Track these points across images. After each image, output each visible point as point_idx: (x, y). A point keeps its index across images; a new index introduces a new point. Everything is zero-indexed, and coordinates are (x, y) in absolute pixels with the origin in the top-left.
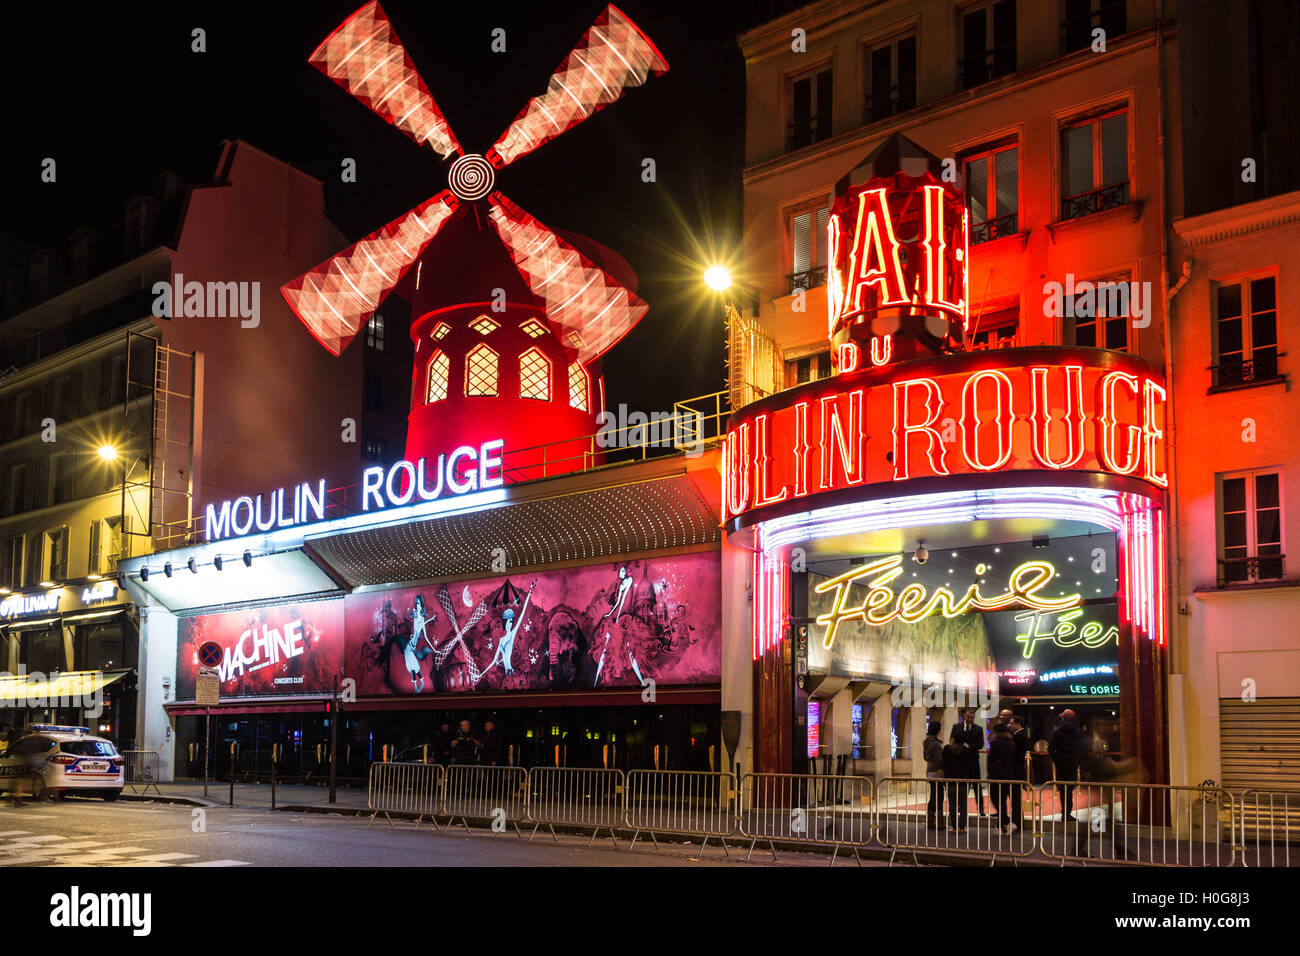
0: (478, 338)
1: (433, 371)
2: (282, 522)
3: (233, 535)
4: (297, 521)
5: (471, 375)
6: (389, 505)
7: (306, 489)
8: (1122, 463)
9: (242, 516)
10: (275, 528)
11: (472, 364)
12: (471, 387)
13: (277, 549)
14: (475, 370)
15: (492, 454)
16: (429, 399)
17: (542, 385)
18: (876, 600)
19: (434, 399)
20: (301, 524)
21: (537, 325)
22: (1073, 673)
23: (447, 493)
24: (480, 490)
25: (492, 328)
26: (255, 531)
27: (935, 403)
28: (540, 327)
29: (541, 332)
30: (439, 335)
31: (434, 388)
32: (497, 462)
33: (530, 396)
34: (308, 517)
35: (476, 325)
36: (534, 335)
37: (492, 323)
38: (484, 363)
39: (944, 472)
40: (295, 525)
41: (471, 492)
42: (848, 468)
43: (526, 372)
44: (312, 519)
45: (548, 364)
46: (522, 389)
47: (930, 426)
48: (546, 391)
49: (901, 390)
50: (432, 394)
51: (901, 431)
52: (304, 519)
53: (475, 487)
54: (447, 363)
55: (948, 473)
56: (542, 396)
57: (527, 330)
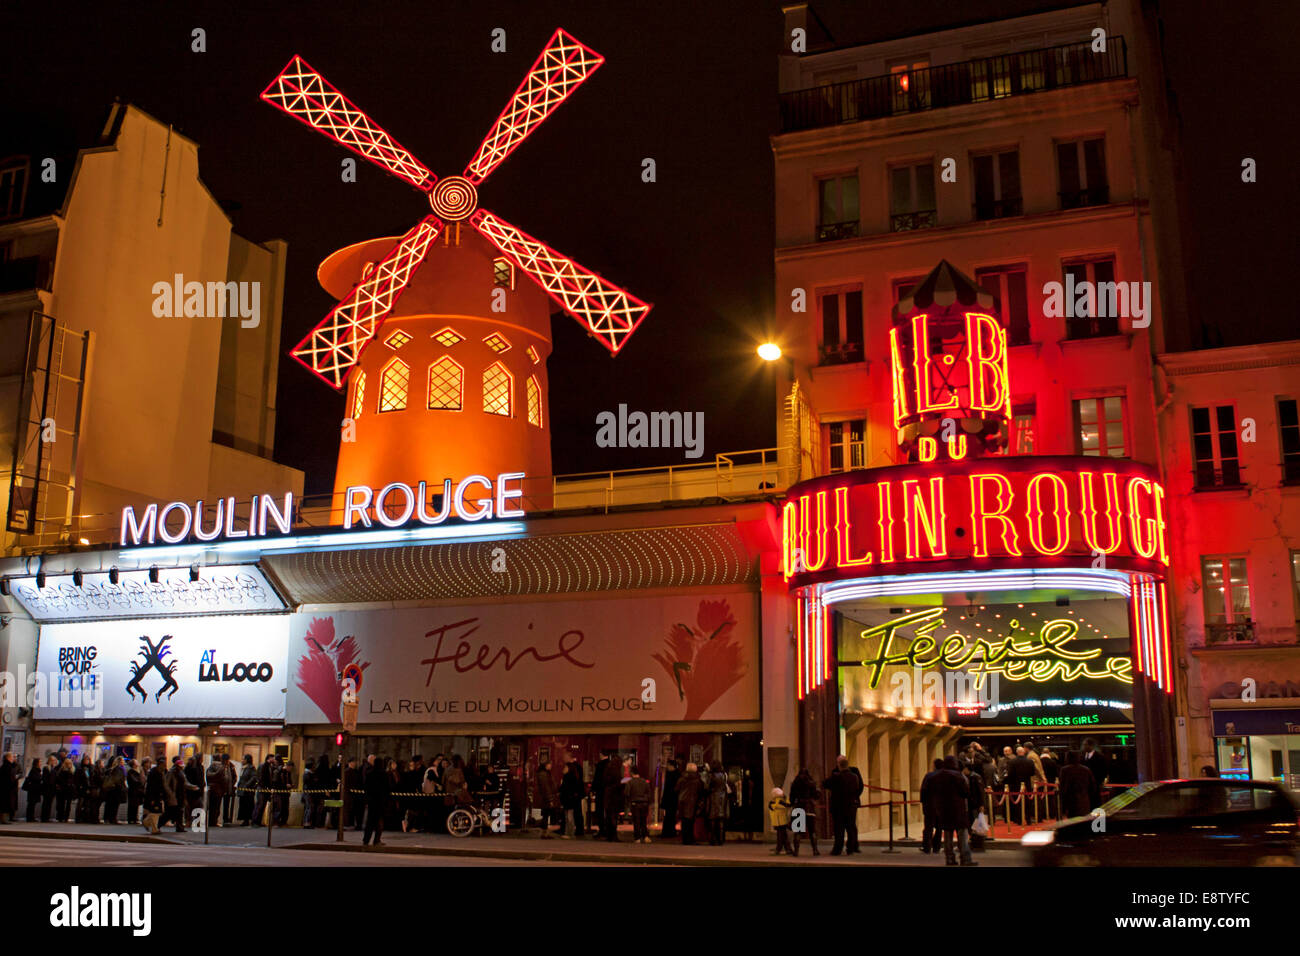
0: (441, 349)
1: (386, 379)
2: (229, 533)
3: (159, 543)
4: (253, 533)
5: (433, 387)
6: (377, 526)
7: (267, 501)
8: (1146, 549)
9: (174, 523)
10: (222, 538)
11: (434, 375)
12: (432, 399)
13: (221, 561)
14: (438, 382)
15: (510, 485)
16: (381, 407)
17: (503, 400)
18: (919, 648)
19: (387, 407)
20: (258, 537)
21: (499, 338)
22: (1020, 704)
23: (454, 521)
24: (495, 519)
25: (456, 340)
26: (192, 540)
27: (1005, 497)
28: (501, 341)
29: (502, 346)
30: (393, 342)
31: (388, 396)
32: (518, 493)
33: (491, 410)
34: (267, 531)
35: (437, 336)
36: (496, 349)
37: (455, 335)
38: (446, 376)
39: (1015, 552)
40: (249, 538)
41: (484, 520)
42: (932, 542)
43: (488, 386)
44: (273, 532)
45: (509, 379)
46: (485, 403)
47: (1004, 514)
48: (506, 406)
49: (977, 481)
50: (384, 402)
51: (979, 517)
52: (262, 532)
53: (490, 516)
54: (405, 371)
55: (1020, 554)
56: (504, 412)
57: (489, 343)
